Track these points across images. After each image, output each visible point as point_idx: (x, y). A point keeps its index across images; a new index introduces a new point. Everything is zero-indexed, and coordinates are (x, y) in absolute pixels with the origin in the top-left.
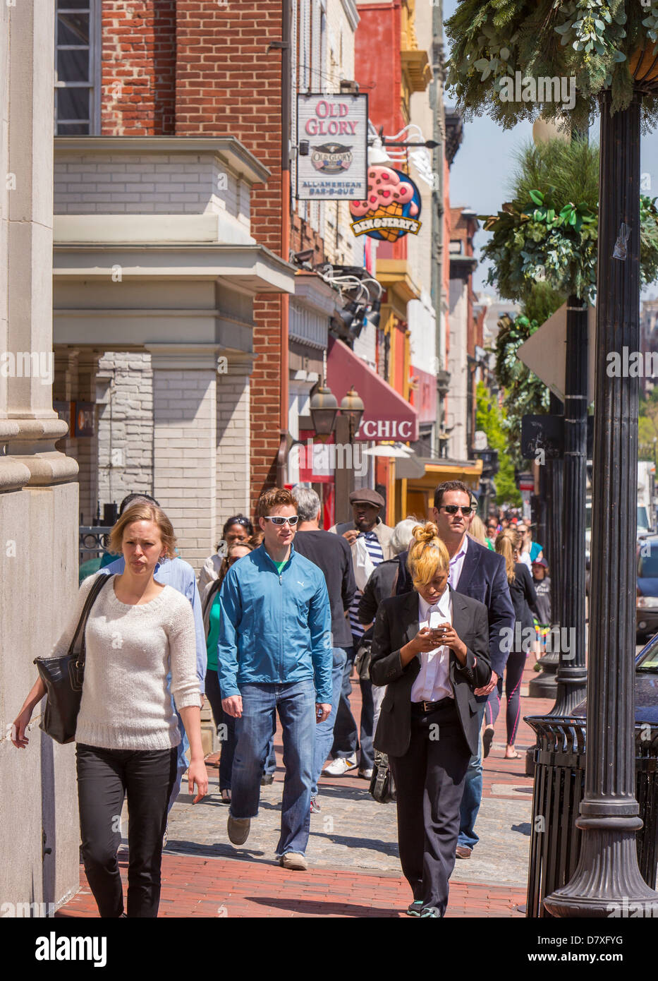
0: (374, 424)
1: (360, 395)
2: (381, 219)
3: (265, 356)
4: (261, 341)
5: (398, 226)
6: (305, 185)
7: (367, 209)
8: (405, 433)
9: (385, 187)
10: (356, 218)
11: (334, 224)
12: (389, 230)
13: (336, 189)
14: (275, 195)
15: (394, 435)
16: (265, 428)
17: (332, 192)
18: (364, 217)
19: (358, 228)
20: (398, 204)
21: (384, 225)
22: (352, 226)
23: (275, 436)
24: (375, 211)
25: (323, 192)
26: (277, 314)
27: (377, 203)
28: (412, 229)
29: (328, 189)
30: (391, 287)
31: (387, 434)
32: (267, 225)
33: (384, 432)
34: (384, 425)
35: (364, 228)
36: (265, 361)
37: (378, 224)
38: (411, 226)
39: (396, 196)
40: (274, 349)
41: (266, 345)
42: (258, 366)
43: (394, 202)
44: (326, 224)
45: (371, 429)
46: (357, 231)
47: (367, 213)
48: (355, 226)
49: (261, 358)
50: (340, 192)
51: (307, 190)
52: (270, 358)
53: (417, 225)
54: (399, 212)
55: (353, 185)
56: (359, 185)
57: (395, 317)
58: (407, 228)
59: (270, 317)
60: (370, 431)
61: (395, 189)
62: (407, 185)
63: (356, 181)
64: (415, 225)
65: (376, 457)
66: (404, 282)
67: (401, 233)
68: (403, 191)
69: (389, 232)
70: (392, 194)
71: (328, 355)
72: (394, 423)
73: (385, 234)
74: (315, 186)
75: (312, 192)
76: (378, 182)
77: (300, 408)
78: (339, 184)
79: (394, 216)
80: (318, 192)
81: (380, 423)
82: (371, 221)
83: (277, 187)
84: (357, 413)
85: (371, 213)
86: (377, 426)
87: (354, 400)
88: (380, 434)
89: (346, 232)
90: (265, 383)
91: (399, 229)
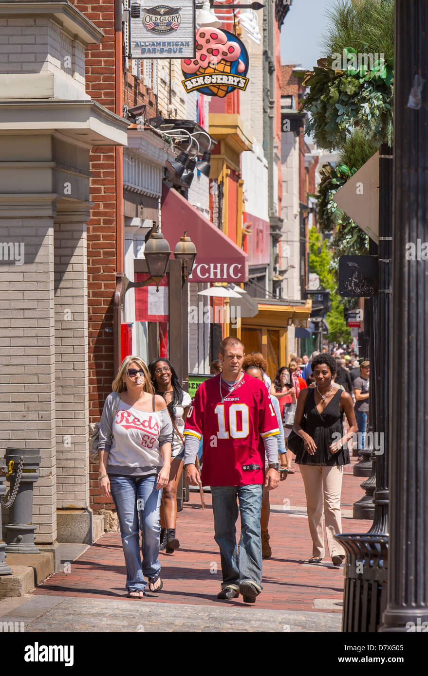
0: (207, 267)
1: (192, 241)
2: (211, 76)
3: (101, 204)
4: (98, 190)
5: (227, 82)
6: (137, 45)
7: (198, 66)
8: (236, 274)
9: (214, 46)
10: (187, 76)
11: (167, 81)
12: (218, 86)
13: (166, 48)
14: (109, 55)
15: (225, 276)
16: (102, 271)
17: (162, 51)
18: (195, 75)
19: (189, 85)
20: (226, 61)
21: (214, 81)
22: (184, 83)
23: (111, 278)
24: (205, 69)
25: (154, 51)
26: (112, 165)
27: (207, 61)
28: (240, 85)
29: (158, 48)
30: (224, 139)
31: (219, 276)
32: (102, 82)
33: (215, 274)
34: (215, 268)
35: (195, 84)
36: (102, 209)
37: (208, 80)
38: (239, 82)
39: (224, 54)
40: (110, 198)
41: (103, 194)
42: (95, 214)
43: (223, 59)
44: (159, 80)
45: (204, 271)
46: (188, 88)
47: (198, 70)
48: (186, 83)
49: (98, 206)
50: (169, 51)
51: (139, 50)
52: (106, 206)
53: (244, 81)
54: (228, 69)
55: (182, 44)
56: (187, 44)
57: (228, 167)
58: (236, 84)
59: (106, 168)
60: (203, 273)
61: (224, 48)
62: (235, 44)
63: (184, 40)
64: (243, 81)
65: (212, 298)
66: (236, 135)
67: (230, 89)
68: (231, 50)
69: (219, 88)
70: (221, 52)
71: (162, 203)
72: (225, 265)
73: (215, 90)
74: (147, 46)
75: (143, 52)
76: (208, 41)
77: (136, 252)
78: (169, 44)
79: (223, 73)
80: (149, 51)
81: (212, 265)
82: (202, 78)
83: (111, 47)
84: (191, 256)
85: (202, 71)
86: (209, 268)
87: (187, 245)
88: (212, 276)
89: (178, 88)
90: (102, 229)
91: (228, 85)
